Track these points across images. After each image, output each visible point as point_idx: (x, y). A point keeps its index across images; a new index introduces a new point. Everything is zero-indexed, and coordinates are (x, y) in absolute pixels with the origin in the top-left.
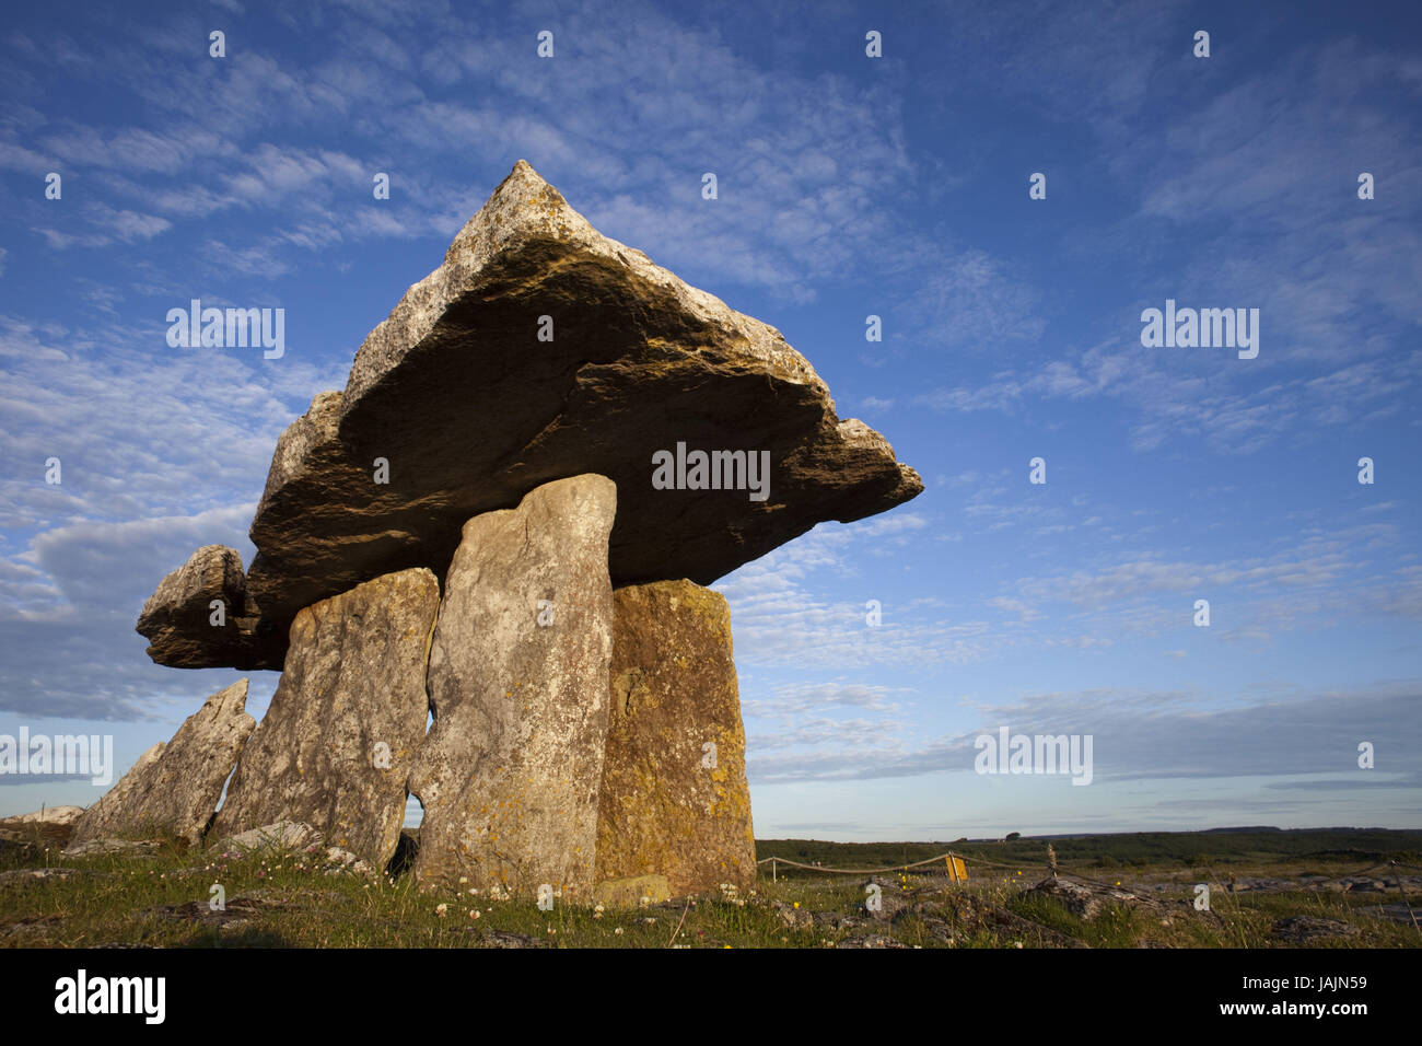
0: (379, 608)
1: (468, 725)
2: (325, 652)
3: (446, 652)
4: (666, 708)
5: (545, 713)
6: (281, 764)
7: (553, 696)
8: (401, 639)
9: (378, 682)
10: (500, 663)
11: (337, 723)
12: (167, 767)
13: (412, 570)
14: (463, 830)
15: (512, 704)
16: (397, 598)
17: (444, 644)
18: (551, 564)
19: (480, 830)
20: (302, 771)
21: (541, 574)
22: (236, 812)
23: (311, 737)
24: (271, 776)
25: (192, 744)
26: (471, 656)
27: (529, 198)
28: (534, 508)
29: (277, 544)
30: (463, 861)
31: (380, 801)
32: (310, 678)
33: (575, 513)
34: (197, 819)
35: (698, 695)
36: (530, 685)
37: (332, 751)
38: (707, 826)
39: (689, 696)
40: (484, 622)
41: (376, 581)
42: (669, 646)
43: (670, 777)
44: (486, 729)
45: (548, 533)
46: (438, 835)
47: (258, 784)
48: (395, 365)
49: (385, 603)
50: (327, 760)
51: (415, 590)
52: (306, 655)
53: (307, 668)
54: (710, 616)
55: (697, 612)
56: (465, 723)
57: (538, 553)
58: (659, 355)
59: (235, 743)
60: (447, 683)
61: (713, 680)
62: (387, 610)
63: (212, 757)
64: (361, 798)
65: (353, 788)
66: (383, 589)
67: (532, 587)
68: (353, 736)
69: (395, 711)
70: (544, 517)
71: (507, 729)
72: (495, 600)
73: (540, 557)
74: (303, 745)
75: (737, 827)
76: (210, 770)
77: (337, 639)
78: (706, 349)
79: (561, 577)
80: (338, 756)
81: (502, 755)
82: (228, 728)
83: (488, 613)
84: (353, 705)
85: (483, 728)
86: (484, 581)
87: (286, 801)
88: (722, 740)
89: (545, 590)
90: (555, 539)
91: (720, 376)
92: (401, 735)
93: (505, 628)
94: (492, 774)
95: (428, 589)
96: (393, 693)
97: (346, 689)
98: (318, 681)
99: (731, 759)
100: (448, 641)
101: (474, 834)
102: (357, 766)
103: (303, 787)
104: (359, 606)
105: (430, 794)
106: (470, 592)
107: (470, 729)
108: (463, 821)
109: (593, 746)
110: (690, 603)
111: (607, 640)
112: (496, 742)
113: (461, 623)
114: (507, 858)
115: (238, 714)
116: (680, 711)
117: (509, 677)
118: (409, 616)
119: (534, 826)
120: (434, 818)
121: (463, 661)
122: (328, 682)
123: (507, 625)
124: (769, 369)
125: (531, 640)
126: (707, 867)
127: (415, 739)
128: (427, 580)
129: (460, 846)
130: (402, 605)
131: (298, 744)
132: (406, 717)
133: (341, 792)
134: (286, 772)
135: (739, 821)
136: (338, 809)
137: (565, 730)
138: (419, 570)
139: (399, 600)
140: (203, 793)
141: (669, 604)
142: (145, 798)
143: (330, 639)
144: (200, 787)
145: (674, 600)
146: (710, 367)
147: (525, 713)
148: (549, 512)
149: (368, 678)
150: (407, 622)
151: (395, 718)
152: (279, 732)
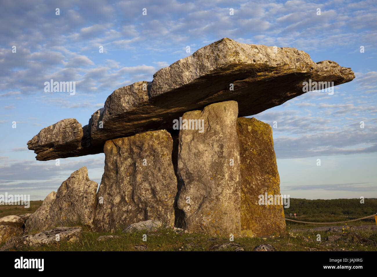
0: (149, 145)
1: (198, 188)
2: (126, 159)
3: (184, 164)
4: (248, 169)
5: (225, 185)
6: (117, 199)
7: (227, 179)
8: (161, 157)
9: (155, 172)
10: (207, 168)
11: (140, 186)
12: (65, 201)
13: (159, 130)
14: (202, 220)
15: (213, 182)
16: (156, 141)
17: (183, 161)
18: (221, 135)
19: (208, 220)
20: (128, 202)
21: (218, 139)
22: (102, 216)
23: (128, 190)
24: (115, 203)
25: (74, 192)
26: (195, 165)
27: (230, 53)
28: (210, 113)
29: (112, 126)
30: (203, 228)
31: (165, 211)
32: (122, 169)
33: (226, 116)
34: (90, 219)
35: (261, 164)
36: (219, 176)
37: (141, 195)
38: (267, 212)
39: (257, 164)
40: (198, 155)
41: (144, 134)
42: (248, 145)
43: (251, 194)
44: (205, 189)
45: (217, 124)
46: (193, 221)
47: (109, 206)
48: (178, 87)
49: (151, 143)
50: (139, 199)
51: (163, 138)
52: (116, 160)
53: (119, 165)
54: (265, 134)
55: (260, 132)
56: (196, 187)
57: (215, 131)
58: (261, 76)
59: (93, 192)
60: (187, 174)
61: (267, 159)
62: (152, 146)
63: (86, 197)
64: (157, 210)
65: (153, 207)
66: (148, 137)
67: (215, 143)
68: (148, 190)
69: (164, 182)
70: (215, 118)
71: (213, 189)
72: (201, 147)
73: (216, 133)
74: (126, 193)
75: (278, 212)
76: (88, 202)
77: (130, 154)
78: (275, 72)
79: (225, 140)
80: (144, 197)
81: (212, 197)
82: (87, 187)
83: (199, 152)
84: (145, 179)
85: (203, 189)
86: (195, 140)
87: (124, 212)
88: (271, 181)
89: (220, 145)
90: (220, 126)
91: (279, 77)
92: (169, 190)
93: (207, 157)
94: (210, 203)
95: (168, 138)
96: (162, 176)
97: (141, 174)
98: (126, 170)
99: (275, 188)
100: (185, 160)
101: (206, 221)
102: (152, 200)
103: (130, 207)
104: (138, 143)
105: (187, 209)
106: (191, 143)
107: (199, 189)
108: (202, 217)
109: (238, 192)
110: (256, 129)
111: (239, 157)
112: (209, 193)
113: (189, 154)
114: (218, 227)
115: (88, 181)
116: (254, 170)
117: (211, 173)
118: (162, 148)
119: (225, 218)
120: (190, 217)
121: (192, 167)
122: (131, 170)
123: (207, 156)
124: (295, 70)
125: (217, 161)
126: (267, 226)
127: (174, 191)
128: (167, 135)
129: (202, 224)
130: (158, 144)
131: (124, 192)
132: (169, 184)
133: (148, 208)
134: (120, 202)
135: (279, 210)
136: (149, 214)
137: (231, 189)
138: (162, 130)
139: (157, 142)
140: (88, 210)
141: (247, 129)
142: (61, 213)
143: (126, 154)
144: (86, 208)
145: (250, 127)
146: (276, 75)
147: (219, 185)
148: (217, 116)
149: (150, 170)
150: (162, 151)
151: (165, 184)
152: (113, 188)
